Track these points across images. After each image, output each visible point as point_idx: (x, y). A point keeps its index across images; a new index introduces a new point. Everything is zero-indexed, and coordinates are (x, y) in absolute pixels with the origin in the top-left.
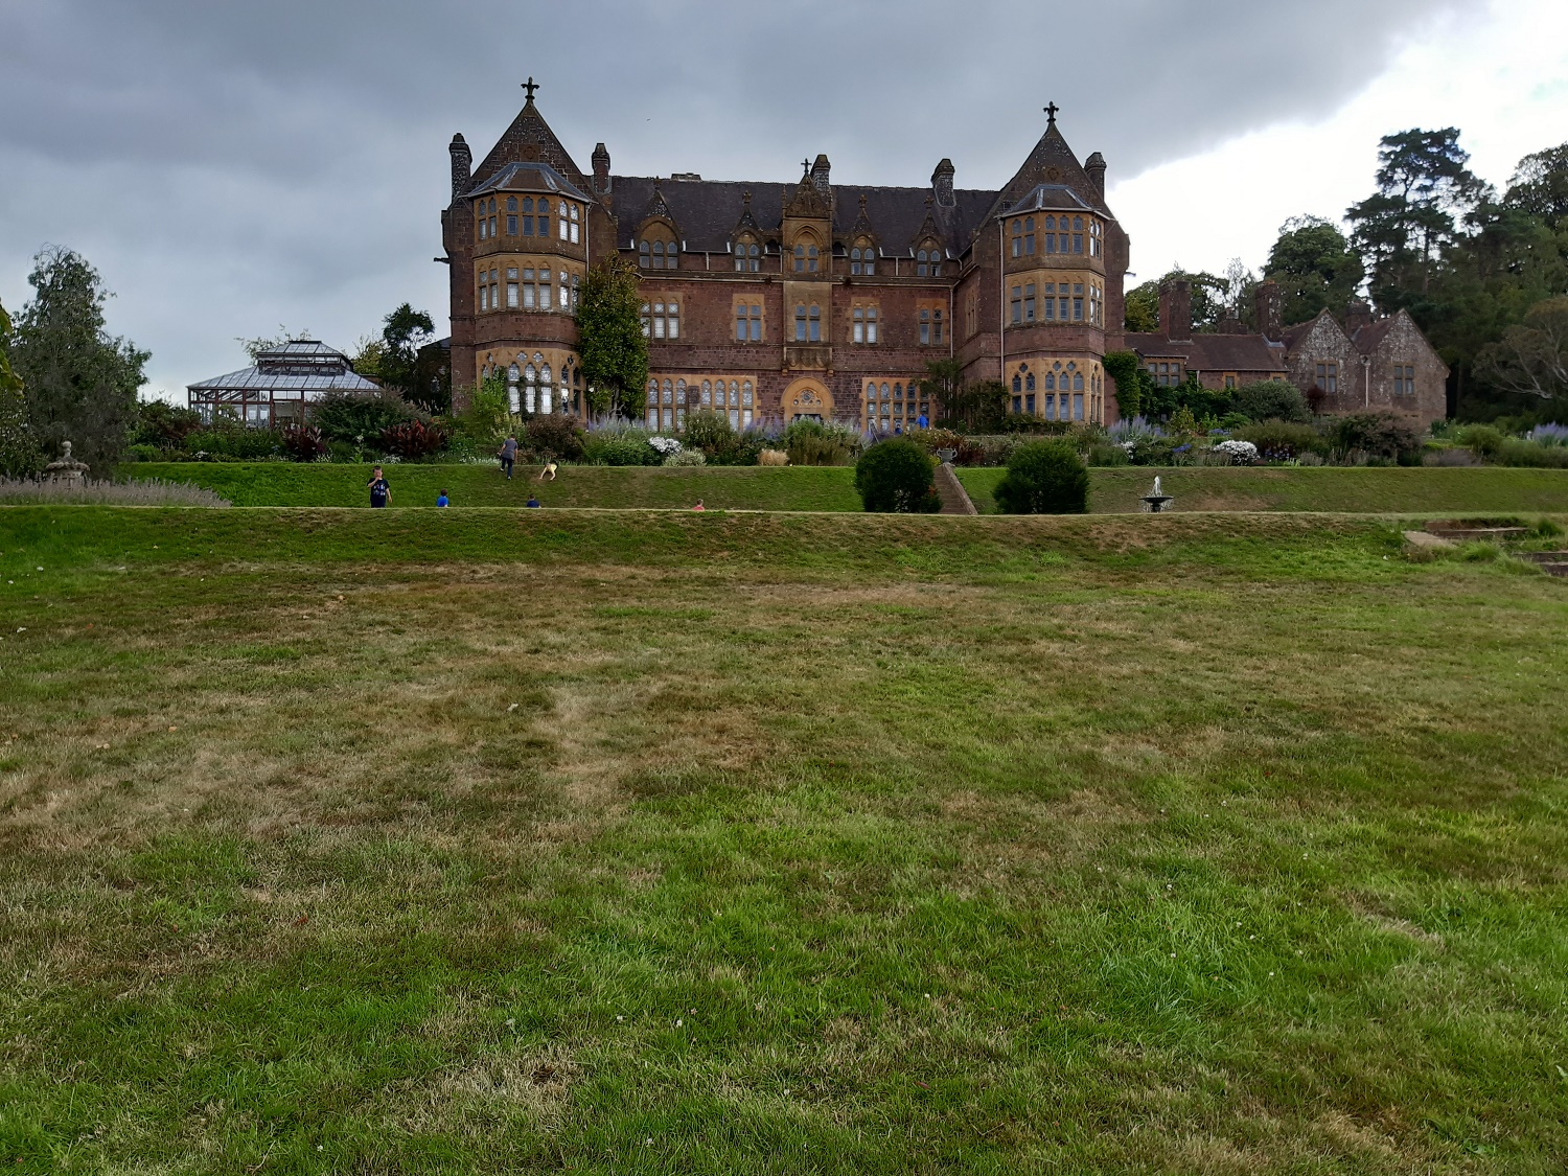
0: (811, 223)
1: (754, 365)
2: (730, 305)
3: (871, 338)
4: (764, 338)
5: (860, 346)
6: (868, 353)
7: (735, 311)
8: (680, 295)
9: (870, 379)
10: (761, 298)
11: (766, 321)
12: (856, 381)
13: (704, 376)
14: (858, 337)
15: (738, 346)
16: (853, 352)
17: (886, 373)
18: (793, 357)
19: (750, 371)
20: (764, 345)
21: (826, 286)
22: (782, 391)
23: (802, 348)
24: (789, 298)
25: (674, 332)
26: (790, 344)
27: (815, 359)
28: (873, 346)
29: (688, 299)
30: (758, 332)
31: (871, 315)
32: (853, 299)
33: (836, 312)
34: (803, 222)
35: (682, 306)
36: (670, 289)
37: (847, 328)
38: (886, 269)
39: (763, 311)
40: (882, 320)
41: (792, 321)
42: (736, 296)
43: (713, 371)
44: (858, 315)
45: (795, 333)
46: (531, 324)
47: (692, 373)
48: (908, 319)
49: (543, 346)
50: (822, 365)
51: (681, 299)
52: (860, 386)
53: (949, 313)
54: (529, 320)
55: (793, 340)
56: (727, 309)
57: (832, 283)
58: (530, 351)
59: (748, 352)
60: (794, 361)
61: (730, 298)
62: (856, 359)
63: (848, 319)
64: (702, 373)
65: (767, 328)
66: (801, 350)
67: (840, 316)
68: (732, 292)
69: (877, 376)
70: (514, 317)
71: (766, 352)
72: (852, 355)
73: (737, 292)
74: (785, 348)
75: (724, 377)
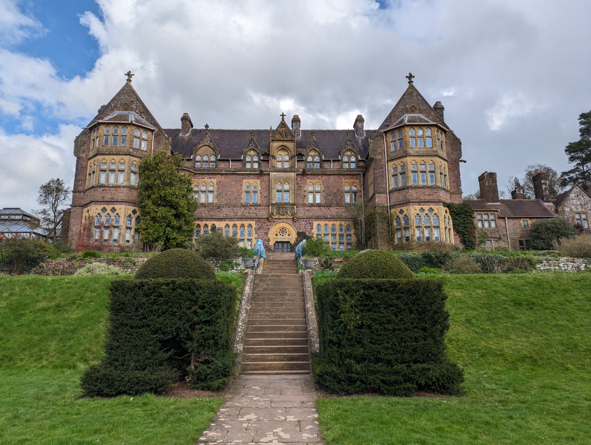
0: (285, 144)
1: (254, 216)
2: (241, 185)
3: (318, 201)
4: (259, 202)
5: (312, 205)
6: (316, 208)
7: (244, 188)
8: (215, 181)
9: (318, 222)
10: (259, 181)
11: (261, 193)
12: (310, 224)
14: (310, 199)
15: (245, 206)
16: (308, 208)
17: (326, 218)
18: (275, 211)
19: (251, 219)
20: (260, 205)
21: (293, 175)
22: (268, 229)
23: (280, 206)
24: (273, 181)
25: (211, 201)
26: (273, 205)
27: (287, 212)
28: (319, 205)
29: (219, 183)
30: (257, 199)
31: (318, 189)
32: (308, 181)
33: (299, 187)
34: (281, 143)
35: (216, 186)
36: (210, 178)
37: (305, 196)
38: (326, 165)
39: (259, 188)
40: (324, 191)
41: (274, 192)
42: (245, 181)
43: (231, 219)
44: (311, 188)
45: (277, 198)
46: (111, 193)
47: (219, 221)
48: (338, 190)
49: (116, 204)
50: (291, 215)
51: (215, 183)
52: (312, 226)
53: (361, 187)
54: (110, 190)
55: (275, 202)
56: (240, 187)
57: (296, 173)
58: (109, 207)
59: (250, 209)
60: (275, 213)
61: (241, 181)
62: (309, 212)
63: (305, 191)
64: (225, 221)
65: (261, 197)
66: (279, 208)
67: (301, 190)
68: (243, 178)
69: (322, 220)
70: (102, 189)
71: (261, 209)
72: (307, 210)
73: (245, 179)
74: (270, 207)
75: (236, 222)
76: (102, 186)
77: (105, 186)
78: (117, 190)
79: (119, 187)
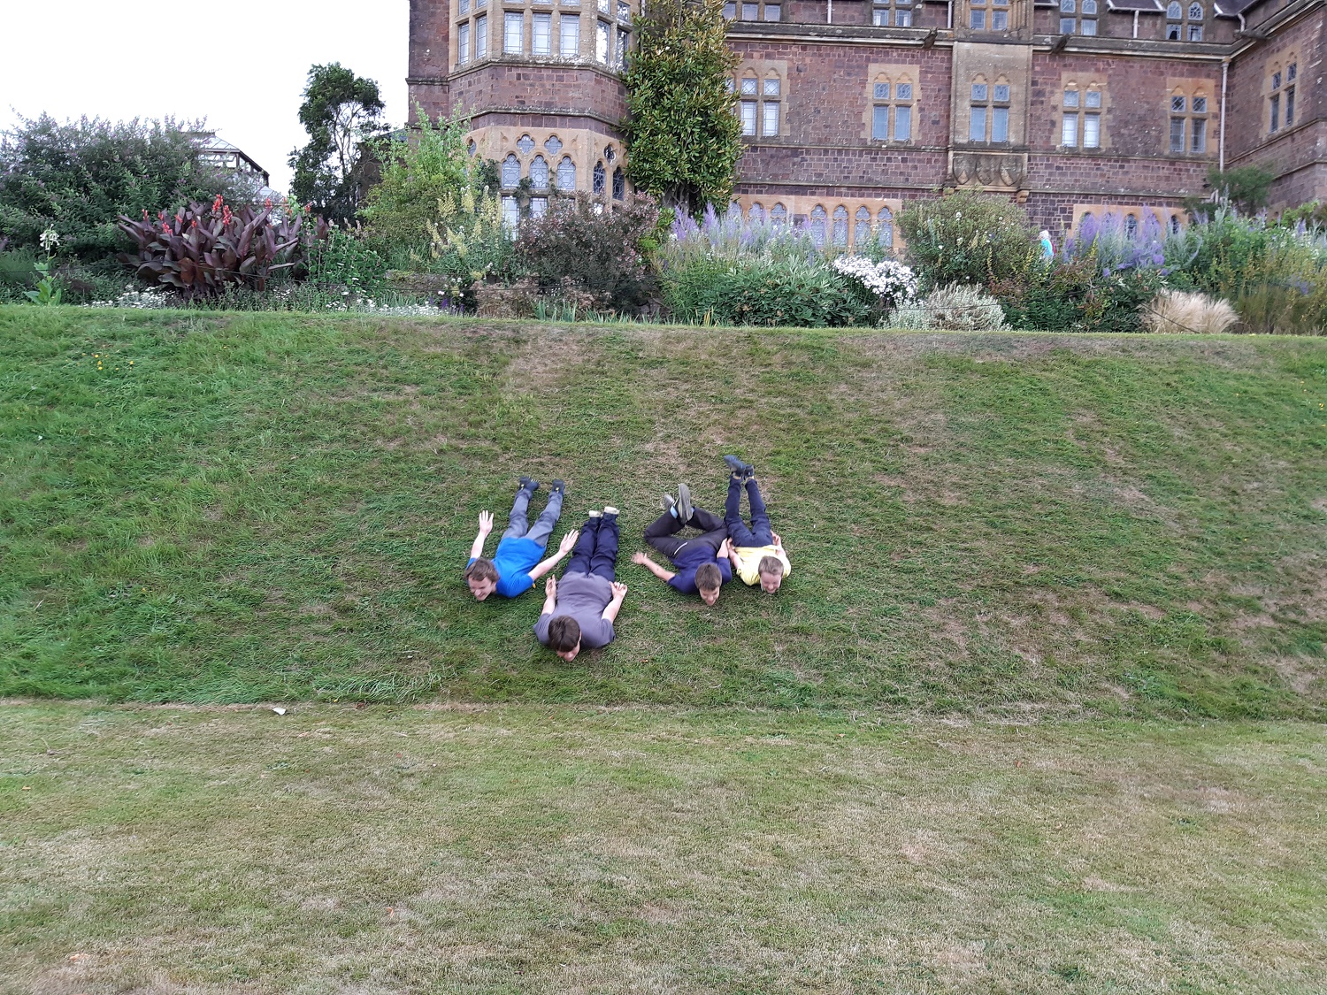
1: (899, 182)
2: (863, 83)
3: (1090, 140)
4: (915, 138)
5: (1073, 153)
6: (1084, 164)
7: (870, 91)
8: (782, 65)
9: (1086, 207)
10: (915, 70)
11: (921, 110)
12: (1063, 211)
13: (816, 199)
14: (1068, 137)
15: (873, 150)
16: (1059, 162)
17: (1113, 197)
18: (964, 167)
19: (889, 191)
20: (917, 149)
21: (1024, 52)
23: (978, 153)
24: (962, 71)
25: (770, 128)
26: (958, 147)
27: (999, 172)
28: (1093, 154)
29: (796, 72)
30: (908, 128)
31: (1091, 103)
32: (1065, 76)
33: (1037, 96)
35: (786, 83)
36: (768, 56)
37: (1053, 123)
38: (1118, 28)
39: (917, 93)
40: (1109, 111)
41: (963, 109)
42: (873, 68)
43: (830, 190)
44: (1070, 102)
45: (970, 127)
46: (543, 86)
47: (797, 193)
48: (1152, 110)
49: (563, 126)
50: (1009, 181)
51: (785, 73)
52: (1070, 218)
53: (1219, 103)
54: (541, 78)
55: (965, 141)
56: (858, 90)
57: (1032, 48)
58: (540, 133)
59: (889, 159)
60: (964, 175)
61: (863, 69)
62: (1064, 174)
63: (1055, 108)
64: (813, 194)
65: (921, 121)
66: (977, 158)
67: (1042, 102)
68: (868, 59)
69: (1098, 202)
70: (515, 72)
71: (919, 161)
72: (1058, 168)
73: (876, 61)
74: (951, 154)
75: (847, 200)
76: (513, 63)
77: (525, 64)
78: (560, 79)
79: (567, 67)
